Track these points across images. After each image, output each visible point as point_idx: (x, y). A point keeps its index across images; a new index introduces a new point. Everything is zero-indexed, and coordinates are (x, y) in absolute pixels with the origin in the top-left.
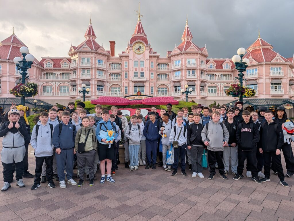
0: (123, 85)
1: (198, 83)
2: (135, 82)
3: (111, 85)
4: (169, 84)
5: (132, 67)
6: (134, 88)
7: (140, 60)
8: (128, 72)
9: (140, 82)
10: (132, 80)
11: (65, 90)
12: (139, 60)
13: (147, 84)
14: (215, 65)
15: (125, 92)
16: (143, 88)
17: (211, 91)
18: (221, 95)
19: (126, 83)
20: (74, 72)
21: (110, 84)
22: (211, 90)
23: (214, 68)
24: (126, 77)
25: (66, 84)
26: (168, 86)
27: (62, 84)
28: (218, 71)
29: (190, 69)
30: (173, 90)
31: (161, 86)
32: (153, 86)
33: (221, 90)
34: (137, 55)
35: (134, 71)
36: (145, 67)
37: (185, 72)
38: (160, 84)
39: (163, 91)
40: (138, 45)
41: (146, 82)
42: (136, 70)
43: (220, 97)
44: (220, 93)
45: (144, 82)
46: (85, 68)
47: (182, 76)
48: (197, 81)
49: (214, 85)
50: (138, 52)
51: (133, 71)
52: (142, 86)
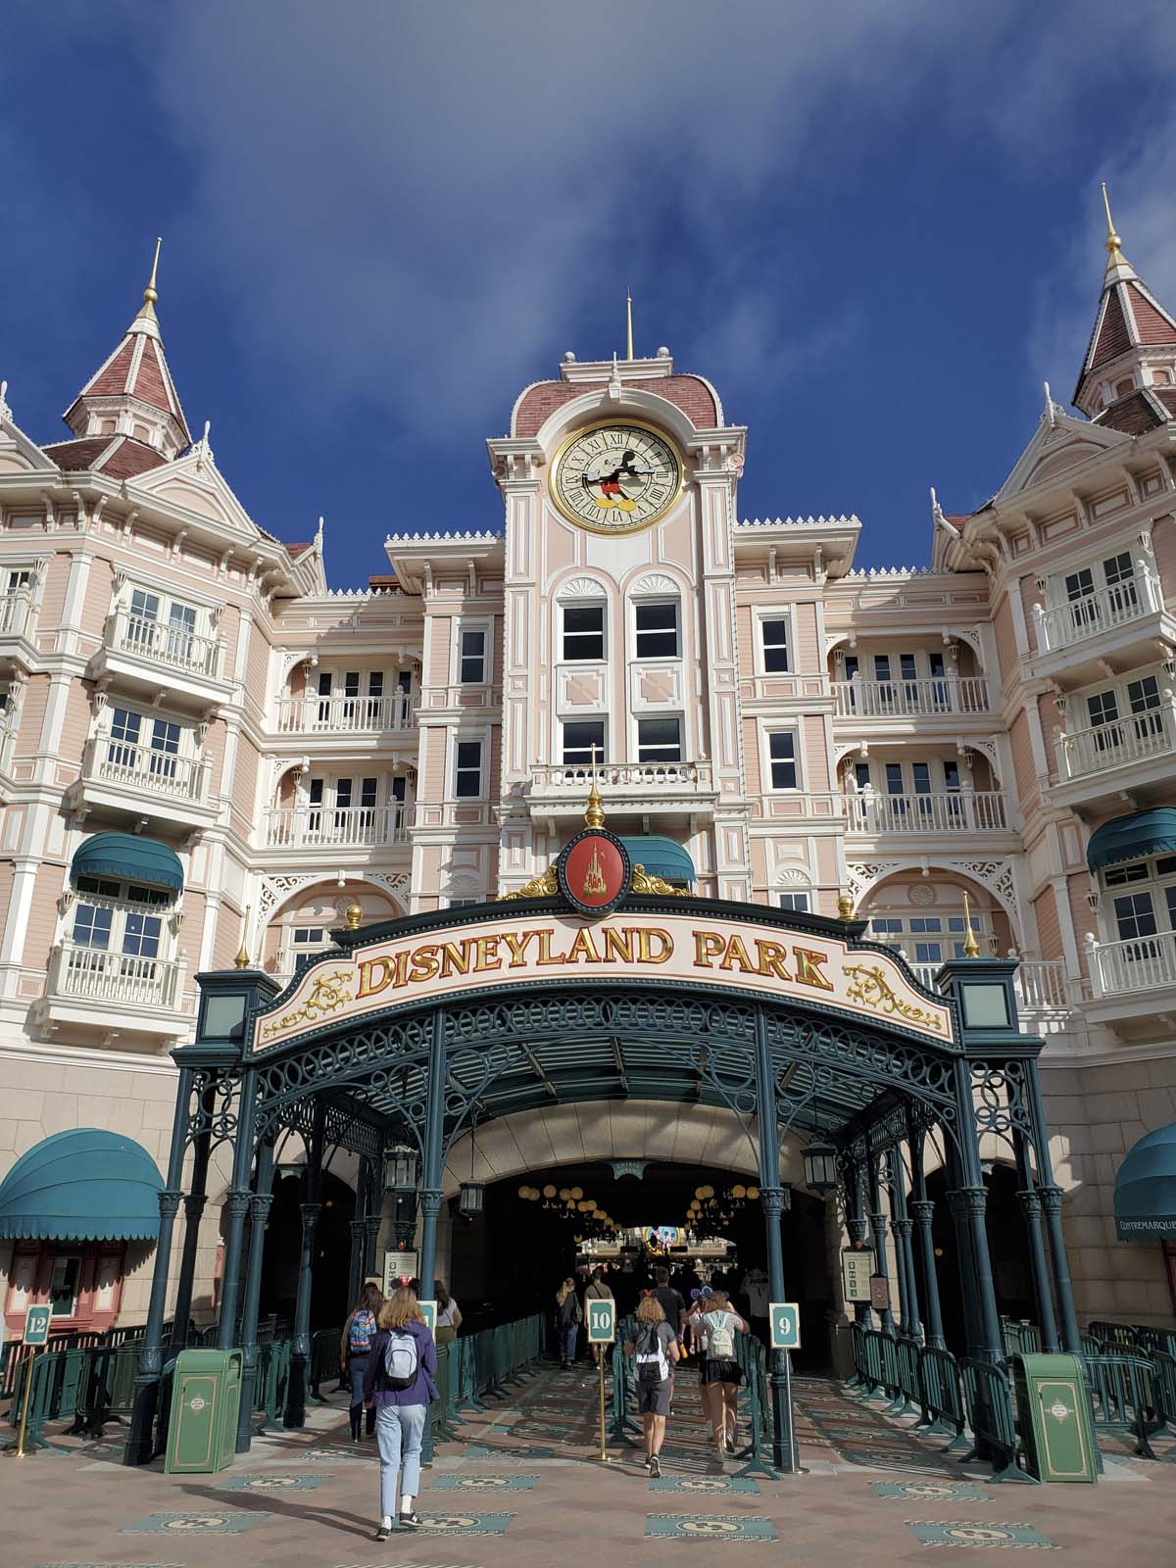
2: (565, 829)
3: (282, 897)
4: (1011, 861)
5: (541, 669)
7: (632, 590)
8: (485, 735)
12: (618, 588)
21: (272, 886)
24: (466, 783)
26: (989, 883)
30: (1086, 928)
34: (591, 538)
35: (564, 706)
36: (699, 662)
51: (544, 703)
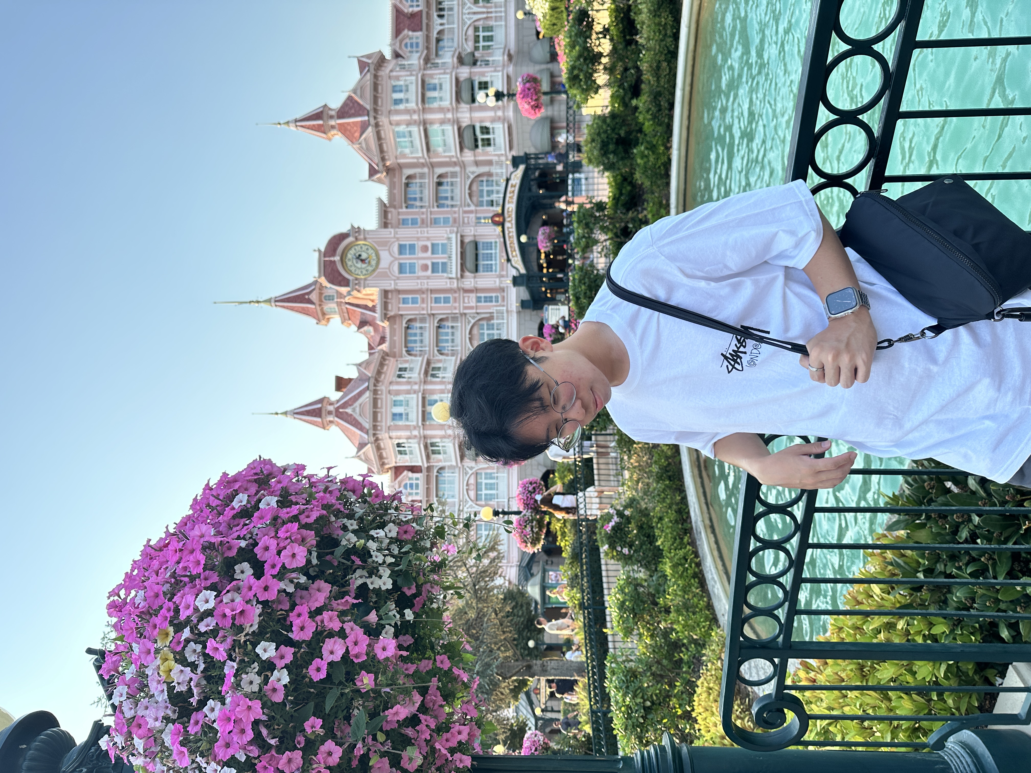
0: (472, 308)
1: (464, 72)
2: (462, 270)
5: (418, 278)
6: (480, 273)
7: (395, 256)
8: (434, 296)
9: (462, 253)
10: (458, 279)
11: (490, 487)
12: (396, 259)
13: (470, 232)
14: (410, 33)
15: (494, 303)
16: (480, 246)
17: (488, 41)
18: (501, 12)
19: (466, 301)
20: (434, 452)
22: (484, 40)
23: (417, 38)
24: (446, 300)
25: (472, 481)
26: (472, 177)
27: (472, 494)
28: (428, 25)
29: (423, 95)
30: (487, 154)
31: (475, 199)
32: (472, 216)
33: (485, 10)
34: (380, 267)
35: (429, 272)
36: (418, 239)
37: (432, 111)
38: (469, 200)
39: (488, 191)
40: (349, 263)
41: (462, 236)
42: (425, 268)
43: (506, 12)
44: (496, 12)
45: (462, 242)
46: (424, 412)
47: (442, 122)
48: (460, 75)
49: (471, 32)
50: (373, 263)
51: (428, 278)
52: (473, 246)
